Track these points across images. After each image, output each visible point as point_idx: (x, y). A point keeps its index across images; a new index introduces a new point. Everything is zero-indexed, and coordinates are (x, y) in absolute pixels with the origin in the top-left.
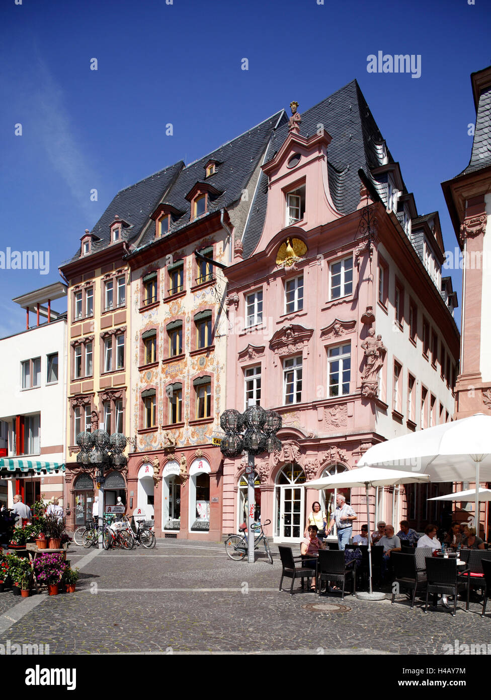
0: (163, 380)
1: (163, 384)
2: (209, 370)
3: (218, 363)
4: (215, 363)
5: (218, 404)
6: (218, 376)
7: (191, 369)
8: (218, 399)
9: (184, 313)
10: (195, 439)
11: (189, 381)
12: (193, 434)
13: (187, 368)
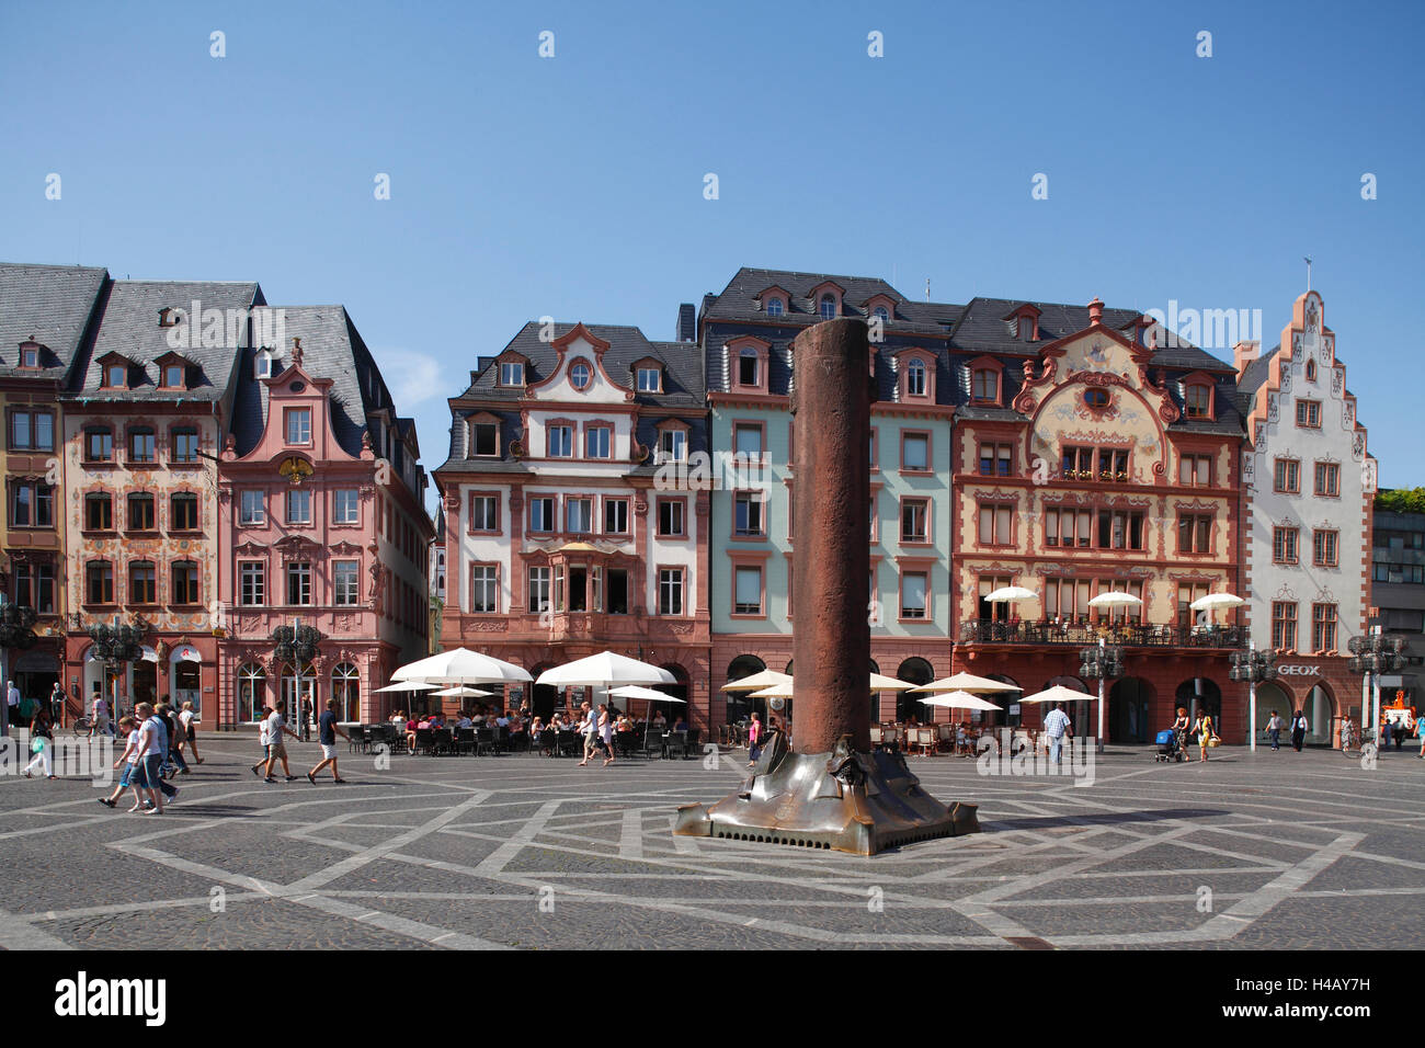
0: (123, 554)
1: (123, 559)
2: (195, 555)
3: (207, 551)
4: (203, 550)
5: (208, 592)
6: (207, 564)
7: (168, 549)
8: (209, 586)
9: (156, 487)
10: (177, 624)
11: (166, 563)
12: (172, 619)
13: (161, 548)
